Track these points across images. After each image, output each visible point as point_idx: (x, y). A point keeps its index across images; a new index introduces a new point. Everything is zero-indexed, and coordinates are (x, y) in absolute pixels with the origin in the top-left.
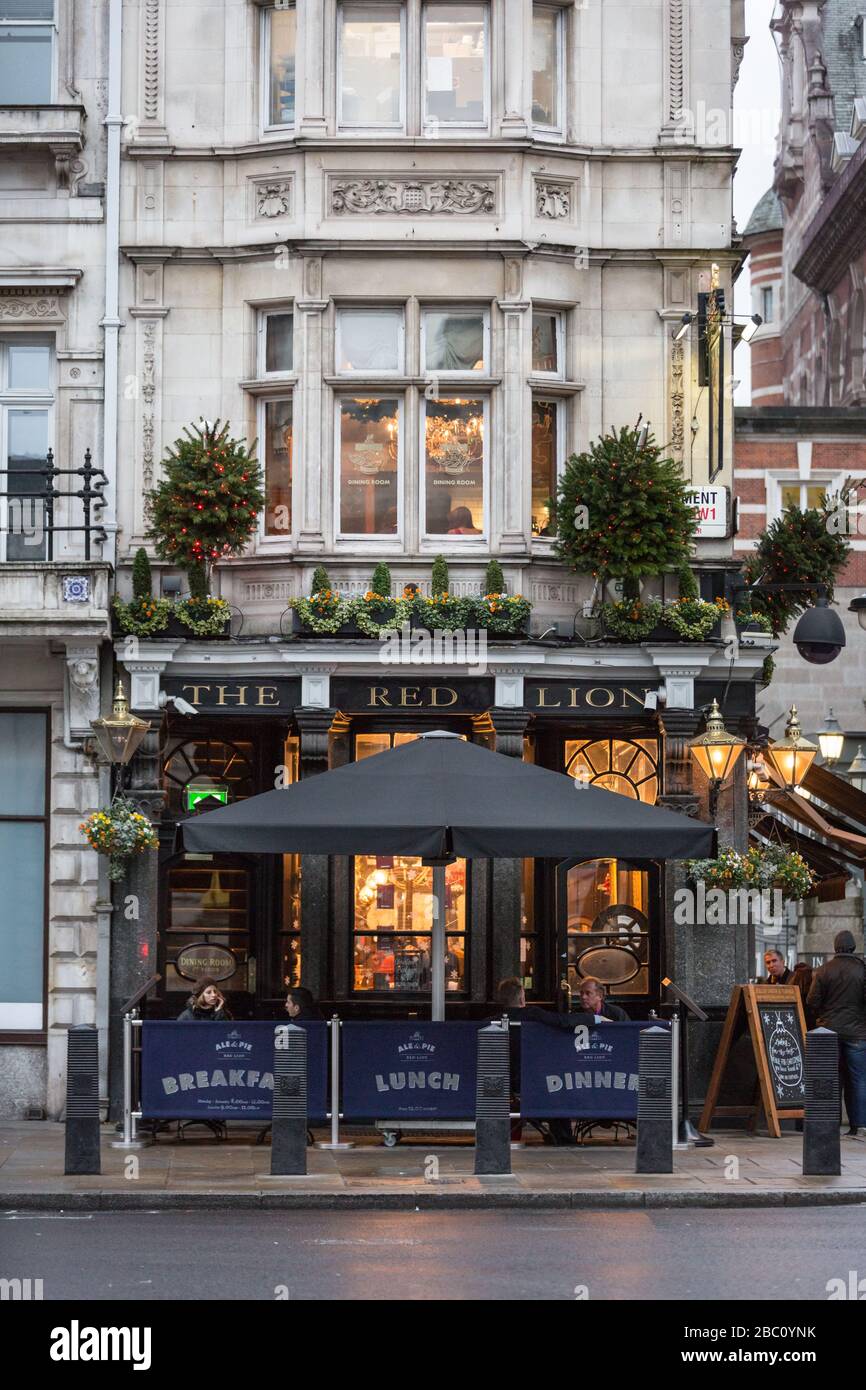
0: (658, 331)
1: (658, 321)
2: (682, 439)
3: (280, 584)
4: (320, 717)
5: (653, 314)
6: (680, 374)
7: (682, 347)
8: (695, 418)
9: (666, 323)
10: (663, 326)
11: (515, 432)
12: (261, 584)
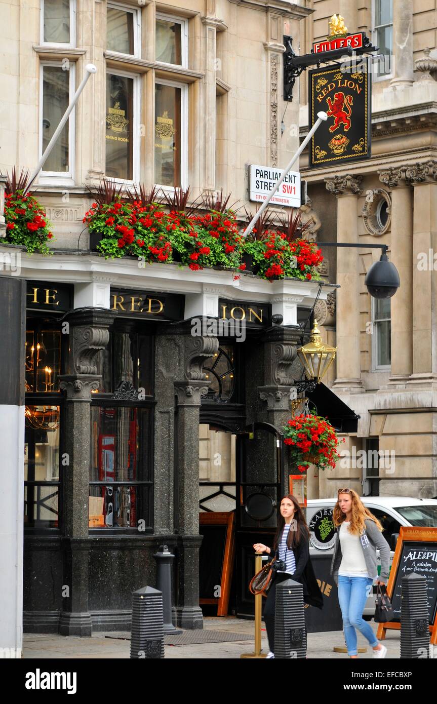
0: (264, 57)
1: (264, 50)
2: (276, 136)
3: (69, 210)
4: (107, 315)
5: (261, 45)
6: (276, 90)
7: (277, 71)
8: (282, 122)
9: (270, 52)
10: (267, 55)
11: (211, 115)
12: (51, 208)
